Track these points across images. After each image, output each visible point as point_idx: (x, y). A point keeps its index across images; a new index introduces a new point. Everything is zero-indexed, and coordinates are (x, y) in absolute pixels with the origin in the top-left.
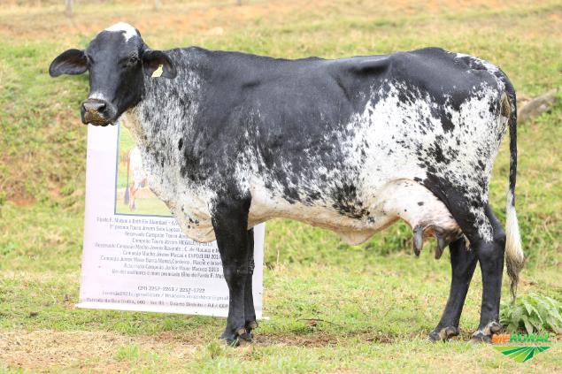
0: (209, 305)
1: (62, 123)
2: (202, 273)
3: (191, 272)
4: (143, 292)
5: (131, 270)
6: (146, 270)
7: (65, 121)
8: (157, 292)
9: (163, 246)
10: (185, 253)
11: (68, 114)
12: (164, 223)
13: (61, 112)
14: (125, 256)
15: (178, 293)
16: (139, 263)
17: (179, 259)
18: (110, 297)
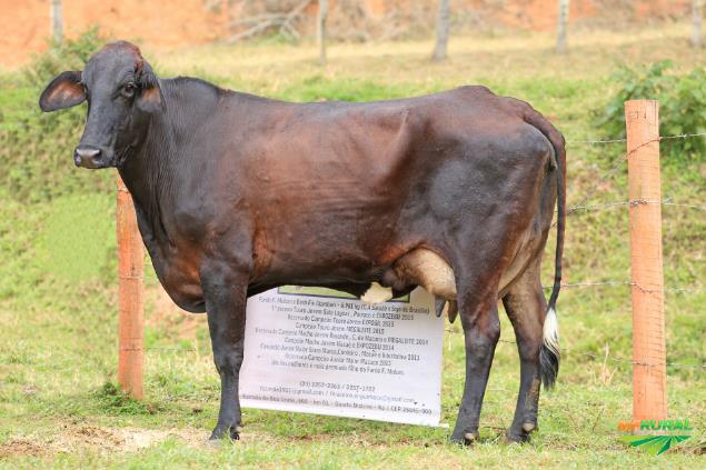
0: (380, 407)
1: (582, 187)
2: (372, 367)
3: (359, 365)
4: (305, 388)
5: (293, 360)
6: (309, 362)
7: (587, 185)
8: (321, 389)
9: (328, 332)
10: (352, 342)
11: (591, 176)
12: (332, 305)
13: (582, 173)
14: (287, 345)
15: (344, 391)
16: (301, 354)
17: (345, 349)
18: (269, 394)
